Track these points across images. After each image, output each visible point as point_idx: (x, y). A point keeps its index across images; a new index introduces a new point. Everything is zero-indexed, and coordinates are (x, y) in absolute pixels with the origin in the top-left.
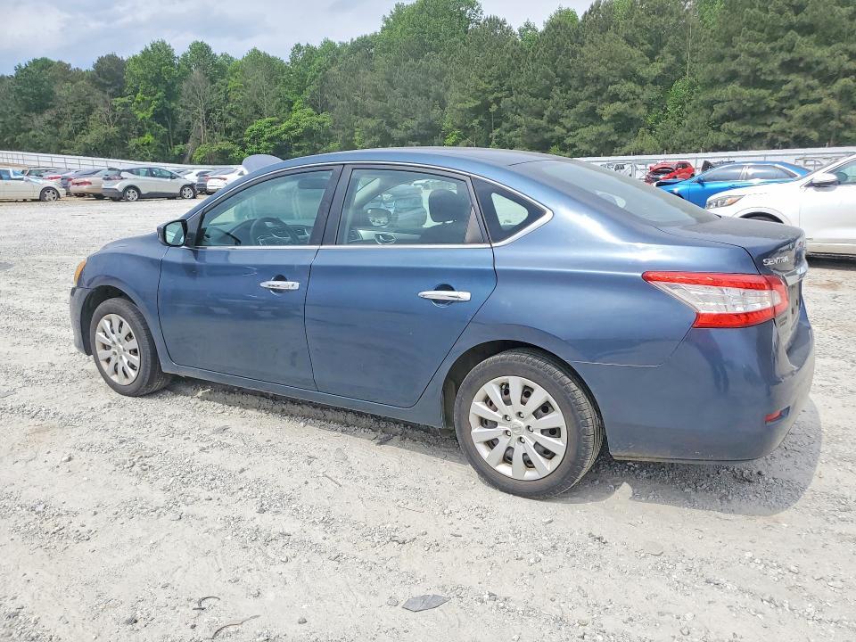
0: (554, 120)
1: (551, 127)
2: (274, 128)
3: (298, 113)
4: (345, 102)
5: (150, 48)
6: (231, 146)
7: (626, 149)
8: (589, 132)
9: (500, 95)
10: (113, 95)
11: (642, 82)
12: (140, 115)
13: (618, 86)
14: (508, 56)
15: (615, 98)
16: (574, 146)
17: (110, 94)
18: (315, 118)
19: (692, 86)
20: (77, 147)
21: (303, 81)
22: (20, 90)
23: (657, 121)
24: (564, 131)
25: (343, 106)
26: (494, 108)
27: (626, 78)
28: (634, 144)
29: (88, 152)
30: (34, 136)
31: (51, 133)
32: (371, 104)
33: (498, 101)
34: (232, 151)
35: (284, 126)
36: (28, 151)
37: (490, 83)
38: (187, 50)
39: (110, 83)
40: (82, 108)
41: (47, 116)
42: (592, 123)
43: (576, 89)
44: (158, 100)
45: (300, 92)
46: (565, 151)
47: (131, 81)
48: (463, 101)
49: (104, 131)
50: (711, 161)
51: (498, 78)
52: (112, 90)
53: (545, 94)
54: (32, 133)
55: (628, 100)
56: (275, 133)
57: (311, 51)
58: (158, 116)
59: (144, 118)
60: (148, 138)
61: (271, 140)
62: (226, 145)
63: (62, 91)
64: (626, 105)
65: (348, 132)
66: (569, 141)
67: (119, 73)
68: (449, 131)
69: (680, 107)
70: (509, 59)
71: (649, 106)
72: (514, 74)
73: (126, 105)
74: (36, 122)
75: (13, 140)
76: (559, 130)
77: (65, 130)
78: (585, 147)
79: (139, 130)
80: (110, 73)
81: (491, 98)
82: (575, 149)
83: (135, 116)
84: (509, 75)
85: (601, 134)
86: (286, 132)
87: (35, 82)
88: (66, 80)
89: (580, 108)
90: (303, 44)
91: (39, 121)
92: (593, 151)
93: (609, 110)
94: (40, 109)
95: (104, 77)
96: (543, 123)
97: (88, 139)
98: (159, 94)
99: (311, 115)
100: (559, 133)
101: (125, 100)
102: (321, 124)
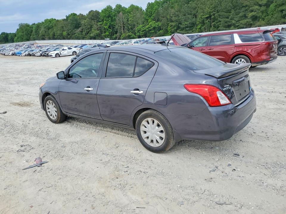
0: (232, 19)
1: (231, 21)
2: (144, 27)
3: (151, 23)
5: (106, 8)
6: (131, 34)
7: (256, 25)
8: (244, 21)
9: (214, 13)
11: (260, 6)
12: (105, 27)
13: (253, 8)
15: (252, 11)
16: (239, 26)
19: (276, 6)
20: (88, 37)
21: (151, 14)
23: (265, 16)
24: (235, 22)
25: (164, 19)
26: (213, 17)
27: (255, 5)
28: (258, 23)
33: (214, 15)
35: (147, 26)
37: (212, 9)
38: (115, 7)
39: (96, 18)
40: (89, 27)
42: (244, 19)
43: (239, 9)
44: (109, 22)
45: (150, 16)
46: (235, 27)
47: (101, 18)
48: (204, 15)
49: (96, 32)
50: (284, 27)
51: (214, 8)
52: (96, 21)
53: (229, 11)
55: (256, 11)
56: (145, 29)
58: (109, 27)
60: (107, 33)
61: (143, 31)
62: (130, 34)
63: (83, 22)
64: (256, 13)
65: (166, 27)
66: (237, 25)
67: (98, 15)
68: (198, 24)
69: (272, 12)
71: (262, 12)
72: (219, 6)
74: (77, 31)
76: (234, 22)
78: (242, 26)
79: (105, 31)
80: (94, 16)
81: (212, 14)
82: (239, 27)
84: (217, 7)
85: (247, 22)
86: (148, 28)
88: (82, 19)
89: (241, 14)
90: (150, 2)
92: (245, 27)
93: (251, 14)
94: (77, 27)
96: (229, 20)
97: (92, 35)
98: (110, 20)
99: (155, 23)
100: (234, 23)
101: (101, 23)
102: (158, 25)
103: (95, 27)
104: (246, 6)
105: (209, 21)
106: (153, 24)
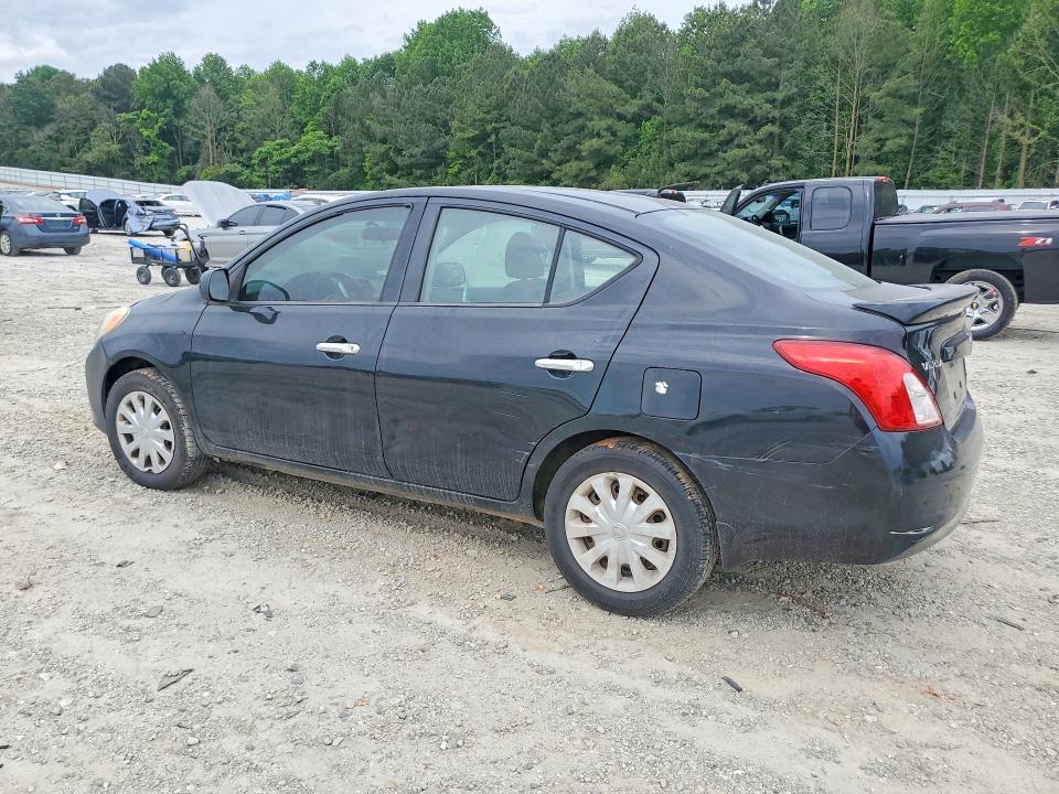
0: (544, 154)
1: (541, 160)
2: (283, 150)
3: (309, 137)
4: (357, 126)
5: (158, 61)
6: (239, 169)
8: (572, 167)
9: (498, 126)
10: (118, 110)
12: (146, 133)
13: (595, 123)
14: (506, 86)
15: (597, 134)
16: (560, 180)
17: (115, 109)
18: (326, 142)
19: (660, 125)
20: (78, 165)
21: (317, 101)
22: (19, 102)
24: (552, 165)
25: (354, 129)
26: (493, 138)
27: (606, 114)
29: (91, 170)
30: (34, 152)
31: (50, 148)
32: (378, 130)
33: (496, 131)
34: (240, 174)
35: (293, 150)
36: (26, 168)
37: (489, 112)
38: (199, 62)
39: (117, 96)
40: (85, 124)
41: (49, 130)
44: (165, 116)
45: (313, 113)
47: (137, 96)
48: (463, 130)
49: (106, 148)
51: (497, 107)
52: (117, 104)
54: (31, 148)
55: (605, 136)
56: (285, 156)
57: (328, 69)
58: (164, 134)
59: (148, 136)
60: (154, 158)
61: (279, 163)
62: (234, 168)
63: (63, 104)
64: (603, 141)
65: (358, 157)
67: (126, 86)
68: (453, 159)
69: (649, 145)
70: (508, 90)
72: (511, 104)
73: (132, 121)
74: (36, 137)
75: (11, 155)
76: (548, 164)
77: (65, 147)
79: (144, 148)
80: (116, 86)
81: (489, 128)
83: (140, 134)
84: (507, 105)
85: (582, 169)
86: (295, 155)
87: (36, 94)
88: (69, 92)
89: (564, 143)
90: (319, 62)
91: (39, 136)
93: (588, 145)
94: (40, 122)
95: (110, 90)
96: (534, 156)
97: (89, 157)
98: (167, 110)
99: (321, 138)
100: (547, 167)
101: (130, 116)
102: (332, 148)
103: (104, 126)
104: (579, 115)
105: (479, 153)
106: (314, 140)
